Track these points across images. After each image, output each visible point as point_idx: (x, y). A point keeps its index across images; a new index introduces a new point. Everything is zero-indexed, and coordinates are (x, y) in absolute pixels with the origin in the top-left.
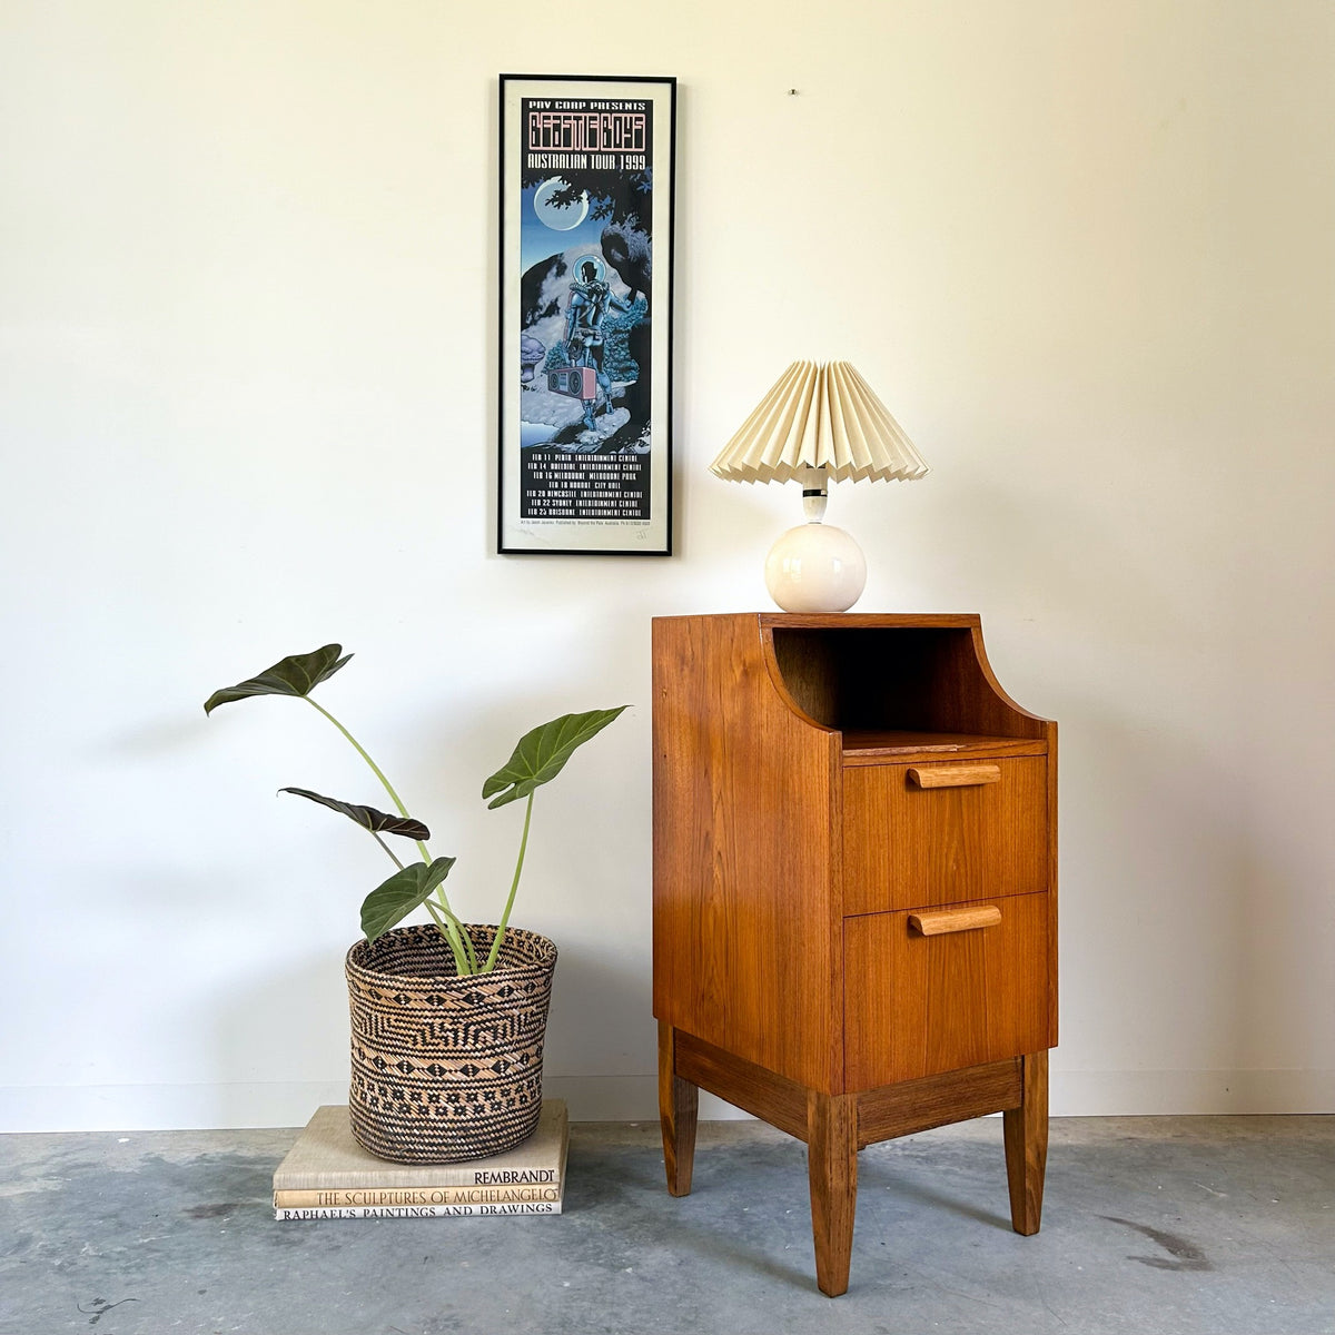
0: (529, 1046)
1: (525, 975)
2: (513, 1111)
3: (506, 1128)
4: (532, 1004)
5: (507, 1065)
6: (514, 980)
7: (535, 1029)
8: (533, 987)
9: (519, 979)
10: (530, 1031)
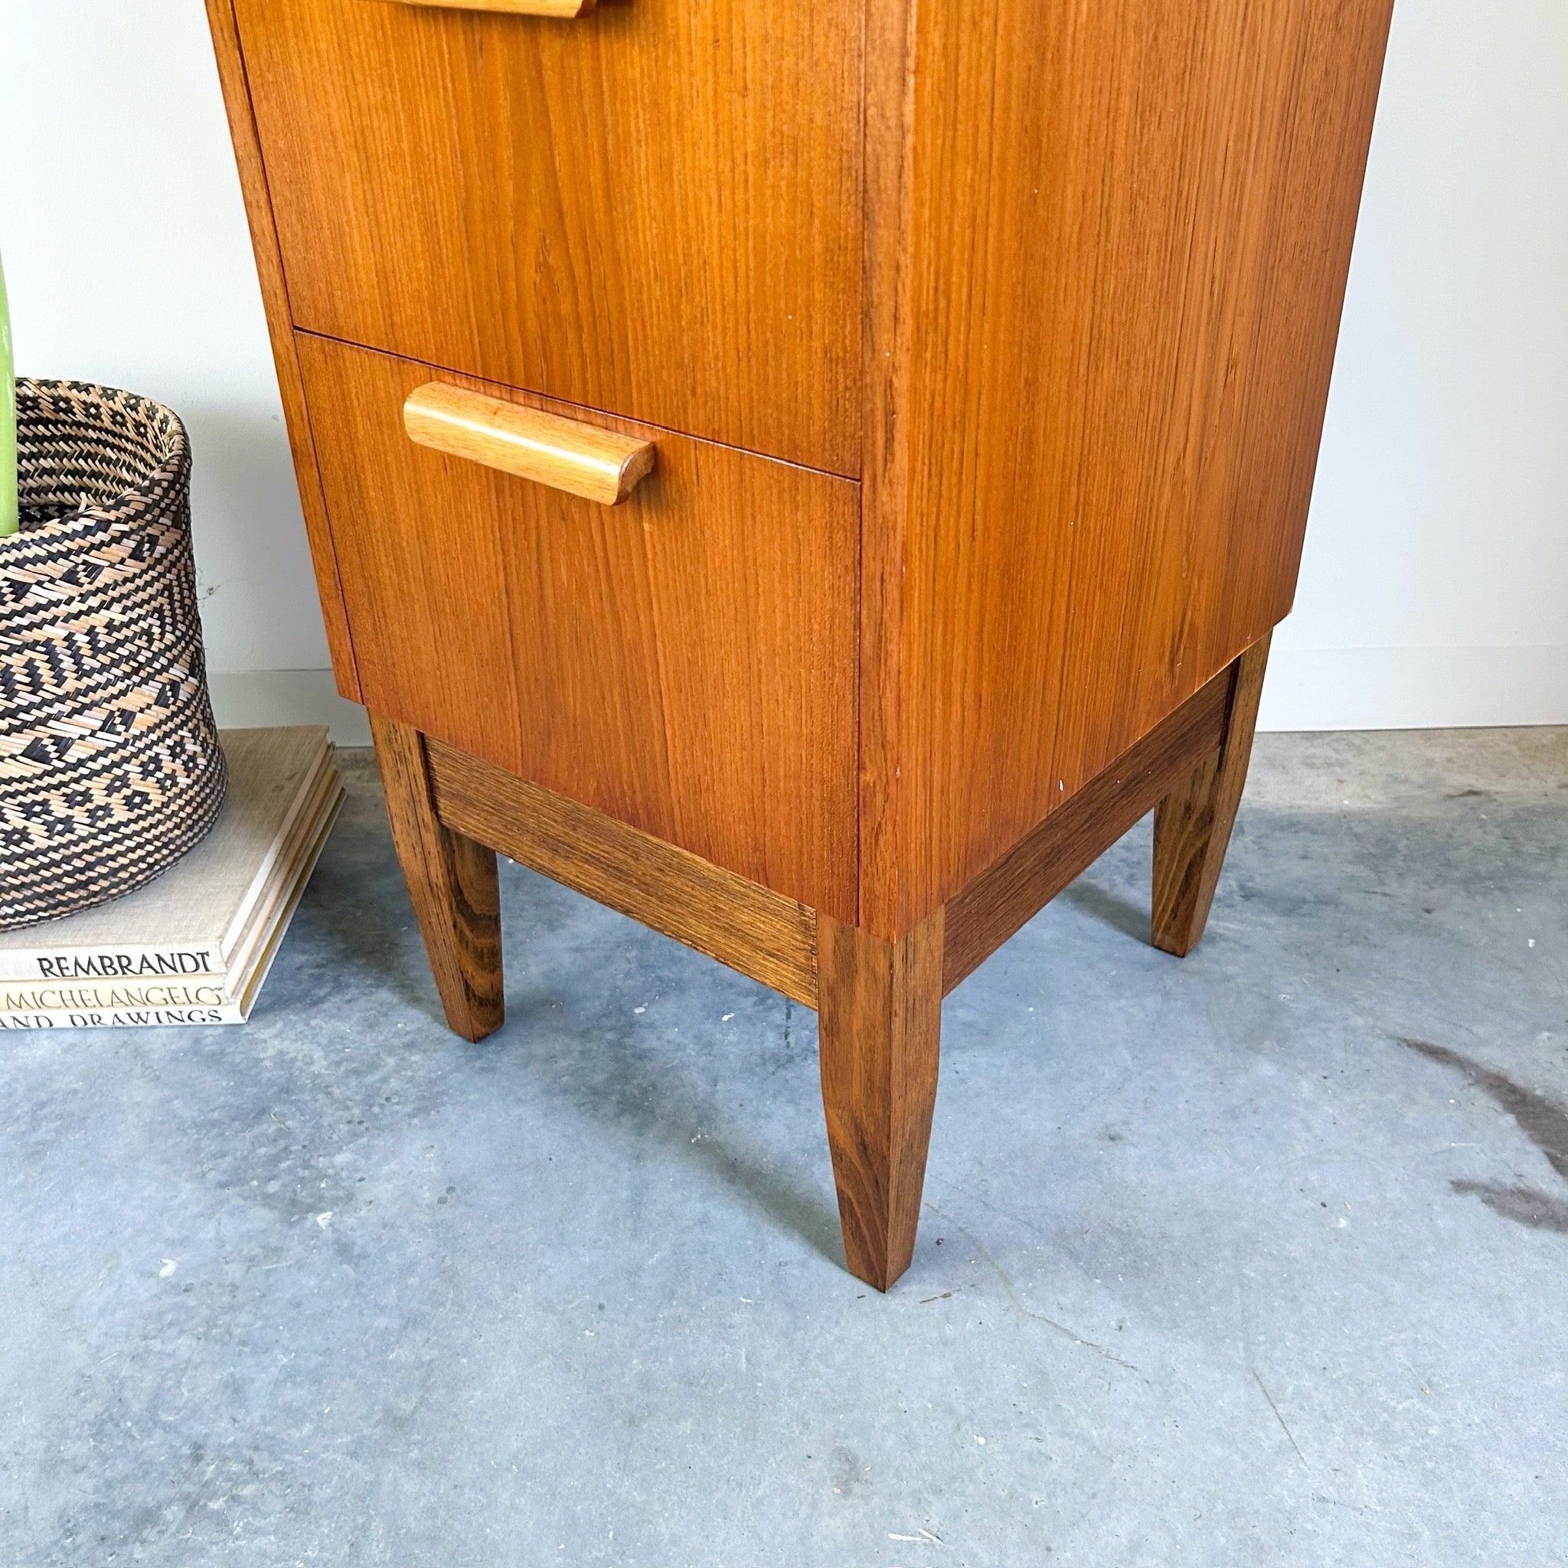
0: (123, 693)
1: (55, 548)
2: (114, 828)
3: (101, 861)
4: (106, 606)
5: (62, 744)
6: (19, 564)
7: (132, 656)
8: (93, 570)
9: (36, 560)
10: (115, 663)
